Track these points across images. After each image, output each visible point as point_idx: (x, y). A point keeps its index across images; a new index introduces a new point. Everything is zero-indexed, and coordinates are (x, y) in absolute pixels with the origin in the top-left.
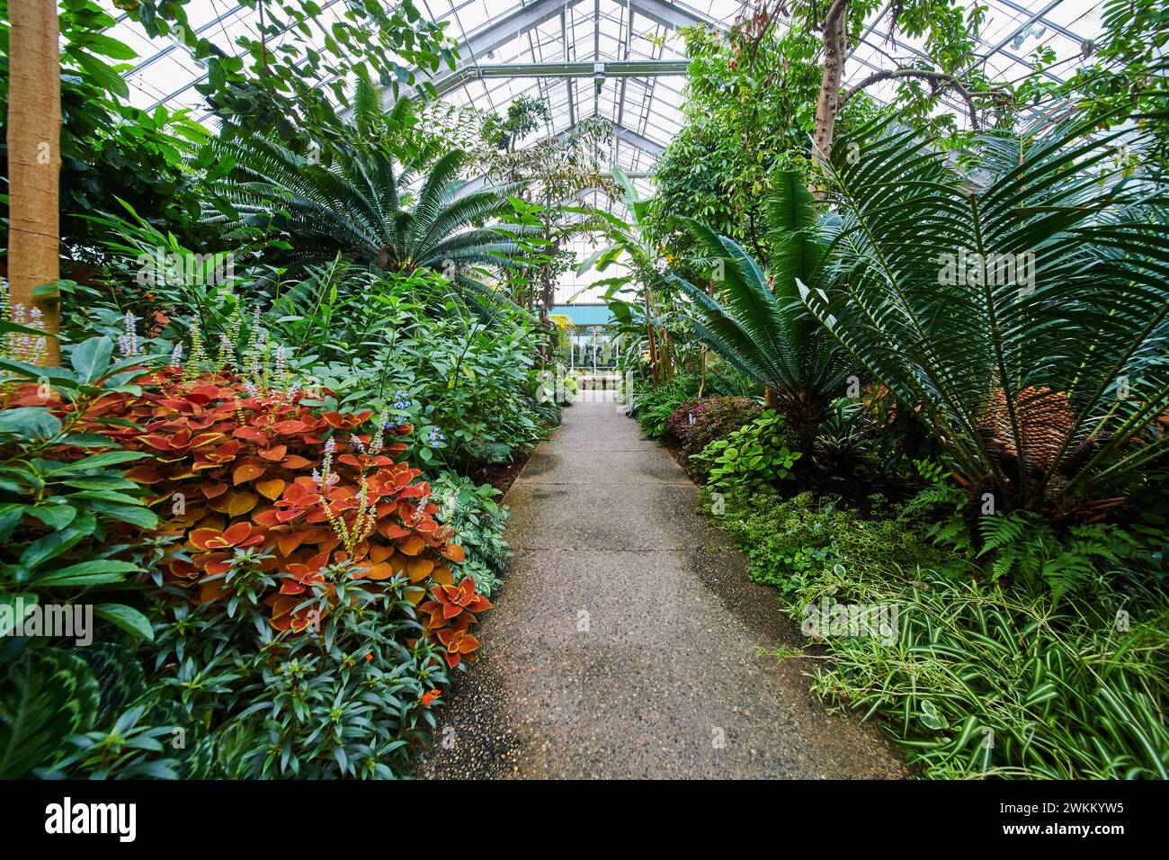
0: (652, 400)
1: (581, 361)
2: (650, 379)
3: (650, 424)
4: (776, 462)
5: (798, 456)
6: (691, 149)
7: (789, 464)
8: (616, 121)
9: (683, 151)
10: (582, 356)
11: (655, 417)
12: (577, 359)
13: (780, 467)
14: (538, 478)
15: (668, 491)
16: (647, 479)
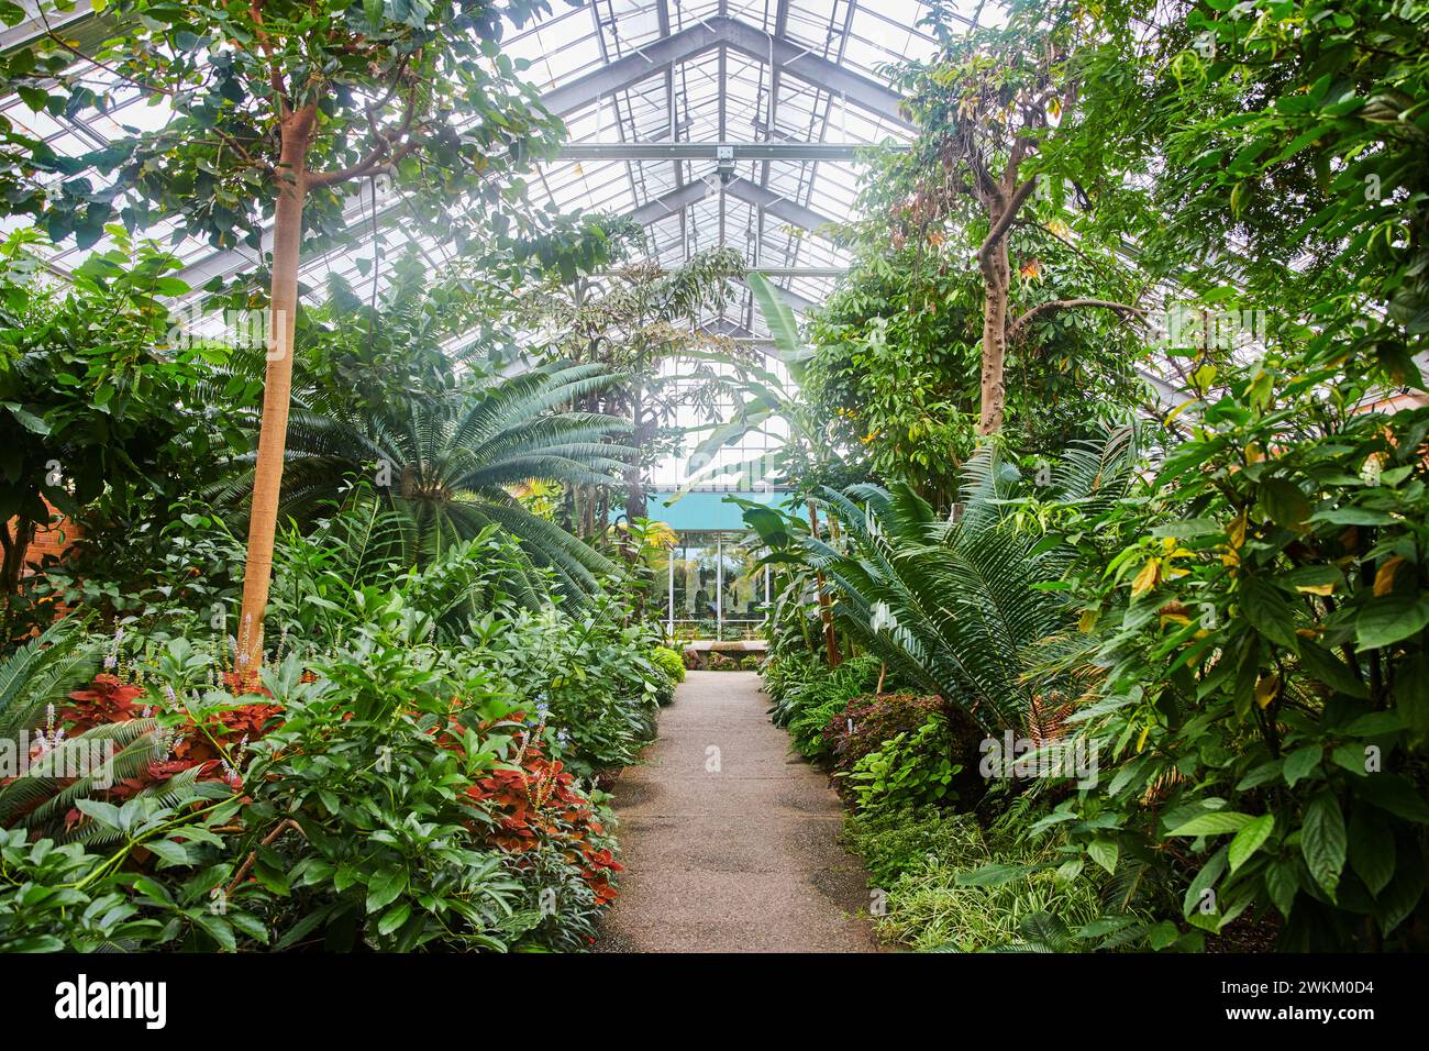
0: (810, 696)
1: (690, 604)
2: (823, 655)
3: (803, 737)
4: (934, 778)
5: (959, 768)
6: (864, 304)
7: (946, 780)
8: (758, 181)
9: (851, 306)
10: (692, 590)
11: (810, 725)
12: (680, 597)
13: (938, 783)
14: (631, 811)
15: (810, 823)
16: (787, 812)
